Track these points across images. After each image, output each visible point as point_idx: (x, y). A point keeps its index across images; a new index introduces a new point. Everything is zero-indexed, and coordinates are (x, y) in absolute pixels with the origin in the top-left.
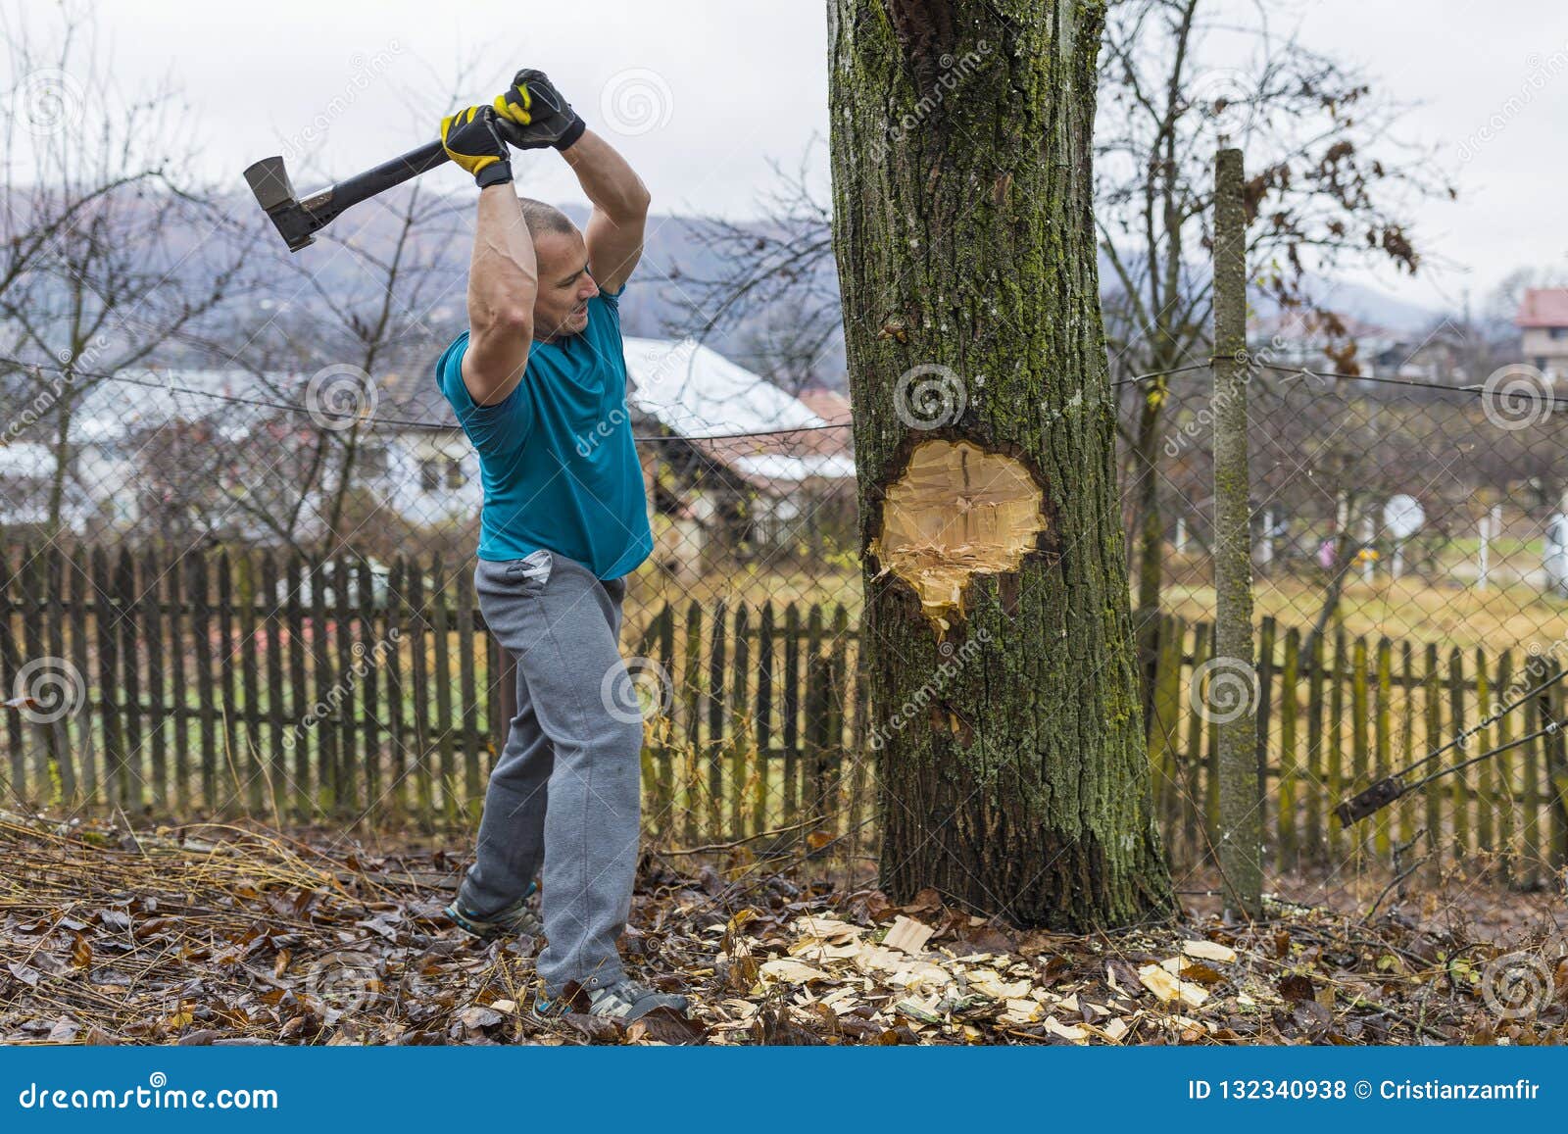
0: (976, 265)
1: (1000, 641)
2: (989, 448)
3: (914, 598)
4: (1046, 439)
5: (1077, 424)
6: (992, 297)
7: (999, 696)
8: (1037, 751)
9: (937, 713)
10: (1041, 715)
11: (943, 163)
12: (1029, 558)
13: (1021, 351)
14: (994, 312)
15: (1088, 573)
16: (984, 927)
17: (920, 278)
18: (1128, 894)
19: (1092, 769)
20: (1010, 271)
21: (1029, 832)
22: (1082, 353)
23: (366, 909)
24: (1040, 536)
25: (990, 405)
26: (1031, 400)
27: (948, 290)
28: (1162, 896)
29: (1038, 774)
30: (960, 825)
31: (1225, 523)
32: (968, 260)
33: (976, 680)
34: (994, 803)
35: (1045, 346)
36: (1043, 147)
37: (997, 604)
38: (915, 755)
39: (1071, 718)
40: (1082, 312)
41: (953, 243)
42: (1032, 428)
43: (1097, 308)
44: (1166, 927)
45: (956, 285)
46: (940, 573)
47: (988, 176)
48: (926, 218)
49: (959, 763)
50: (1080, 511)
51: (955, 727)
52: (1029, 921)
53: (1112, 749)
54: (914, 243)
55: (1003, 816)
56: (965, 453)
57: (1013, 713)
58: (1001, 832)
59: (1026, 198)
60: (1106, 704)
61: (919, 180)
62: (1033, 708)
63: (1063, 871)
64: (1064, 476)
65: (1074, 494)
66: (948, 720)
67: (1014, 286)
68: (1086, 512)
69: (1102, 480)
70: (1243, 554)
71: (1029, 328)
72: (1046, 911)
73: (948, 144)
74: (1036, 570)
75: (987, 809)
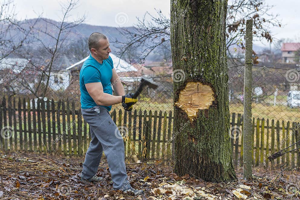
0: (203, 45)
1: (204, 123)
2: (204, 84)
3: (186, 114)
4: (216, 82)
5: (222, 78)
6: (206, 52)
7: (203, 135)
8: (210, 146)
9: (190, 138)
10: (212, 139)
11: (197, 24)
12: (211, 106)
13: (211, 63)
14: (206, 55)
15: (222, 109)
16: (198, 181)
17: (191, 48)
18: (227, 175)
19: (221, 149)
20: (210, 47)
21: (208, 162)
22: (223, 64)
23: (69, 175)
24: (213, 102)
25: (204, 75)
26: (213, 74)
27: (197, 50)
28: (234, 176)
29: (211, 150)
30: (194, 161)
31: (247, 98)
32: (201, 45)
33: (199, 131)
34: (201, 156)
35: (216, 62)
36: (217, 21)
37: (204, 116)
38: (184, 146)
39: (218, 139)
40: (223, 55)
41: (198, 41)
42: (213, 79)
43: (226, 54)
44: (234, 182)
45: (198, 50)
46: (191, 109)
47: (206, 27)
48: (192, 35)
49: (194, 148)
50: (221, 97)
51: (193, 141)
52: (208, 180)
53: (225, 145)
54: (190, 41)
55: (203, 159)
56: (198, 85)
57: (206, 138)
58: (202, 162)
59: (214, 31)
60: (225, 136)
61: (191, 27)
62: (210, 137)
63: (215, 170)
64: (219, 90)
65: (220, 93)
66: (192, 139)
67: (211, 50)
68: (223, 97)
69: (226, 90)
70: (250, 104)
71: (213, 59)
72: (211, 178)
73: (198, 20)
74: (212, 109)
75: (200, 157)
